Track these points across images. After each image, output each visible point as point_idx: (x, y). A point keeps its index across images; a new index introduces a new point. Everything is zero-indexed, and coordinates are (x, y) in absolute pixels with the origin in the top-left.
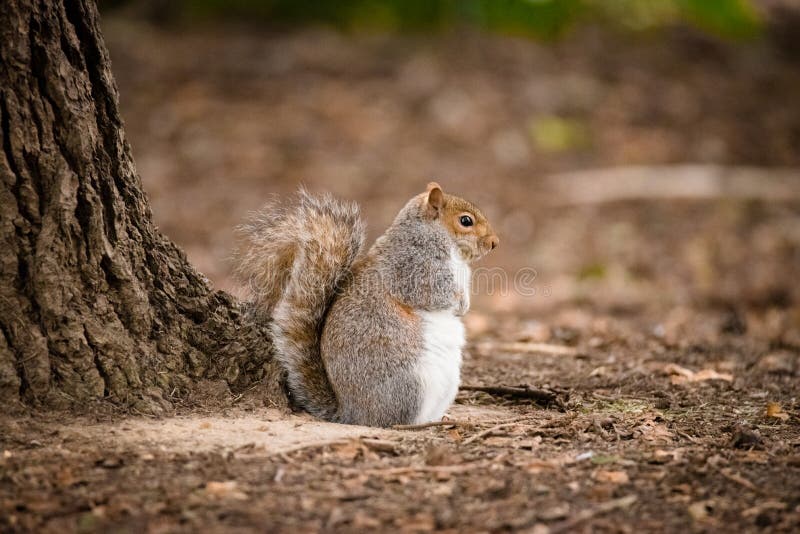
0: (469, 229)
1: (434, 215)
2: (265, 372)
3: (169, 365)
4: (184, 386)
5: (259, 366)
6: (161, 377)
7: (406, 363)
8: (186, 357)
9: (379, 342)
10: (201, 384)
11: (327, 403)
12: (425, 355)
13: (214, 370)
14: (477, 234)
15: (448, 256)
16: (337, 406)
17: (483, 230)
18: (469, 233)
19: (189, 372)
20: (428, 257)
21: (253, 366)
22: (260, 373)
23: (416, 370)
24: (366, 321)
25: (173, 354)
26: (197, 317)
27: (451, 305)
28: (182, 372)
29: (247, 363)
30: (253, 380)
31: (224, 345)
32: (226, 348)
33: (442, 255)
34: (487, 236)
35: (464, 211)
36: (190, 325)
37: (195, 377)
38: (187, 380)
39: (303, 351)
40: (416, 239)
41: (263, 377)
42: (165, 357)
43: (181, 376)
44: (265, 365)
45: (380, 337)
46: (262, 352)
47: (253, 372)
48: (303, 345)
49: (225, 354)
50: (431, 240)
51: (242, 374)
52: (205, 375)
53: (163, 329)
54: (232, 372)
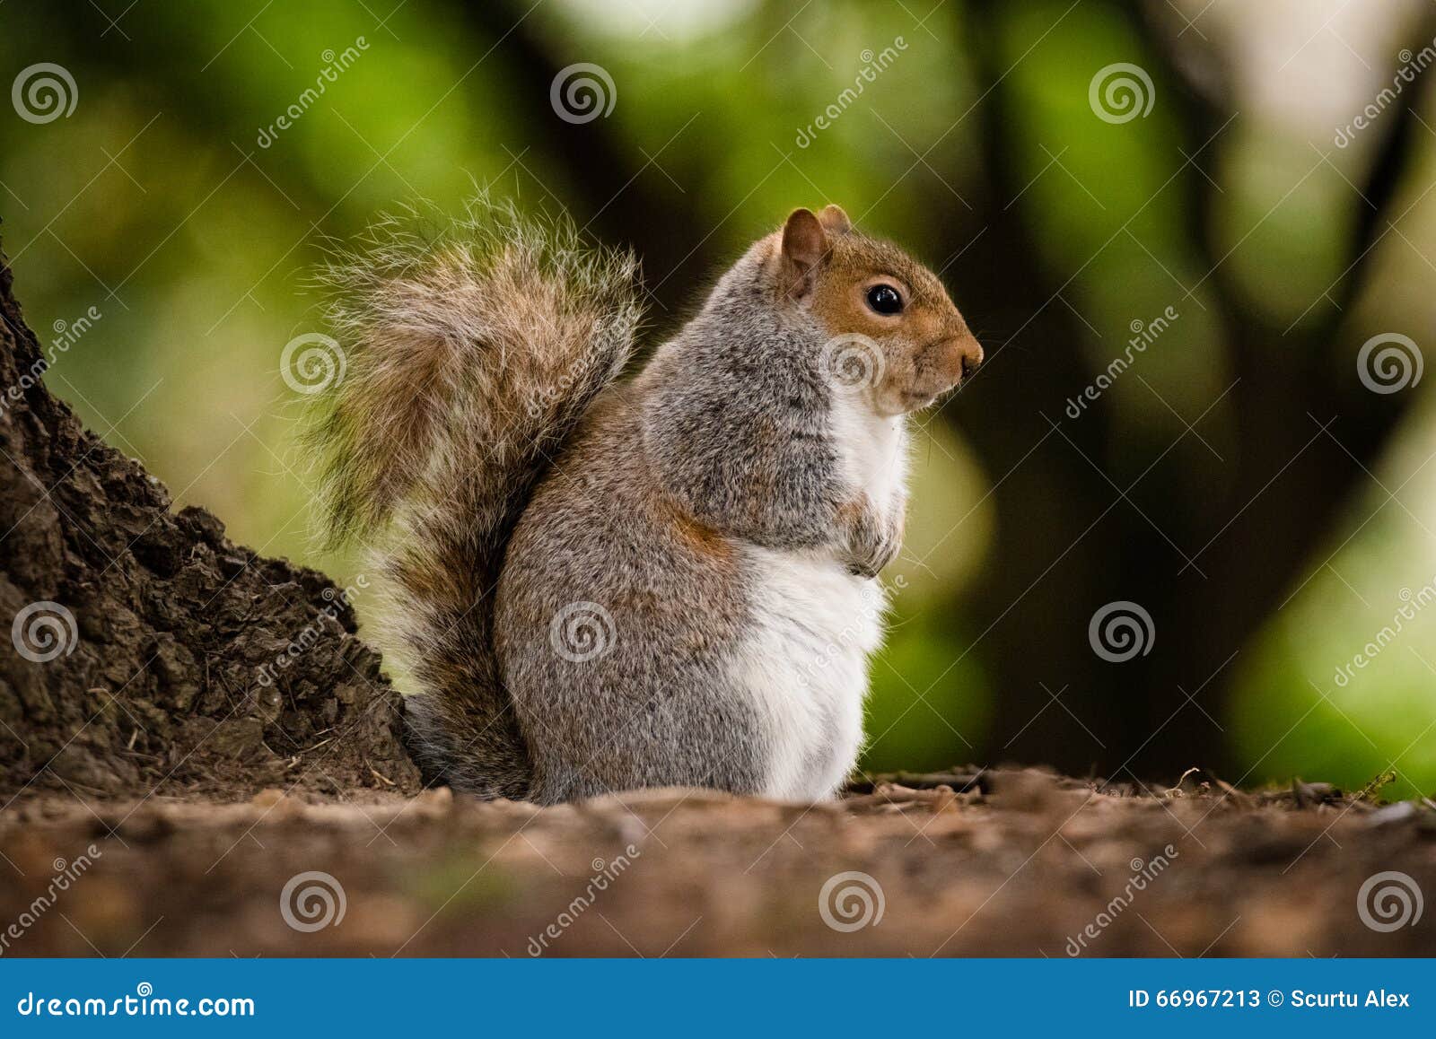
0: (893, 320)
1: (798, 283)
2: (342, 707)
3: (115, 673)
4: (153, 730)
5: (326, 691)
6: (100, 703)
7: (707, 655)
8: (149, 654)
9: (630, 604)
10: (192, 725)
11: (504, 767)
12: (756, 637)
13: (220, 692)
14: (917, 334)
15: (823, 402)
16: (529, 776)
17: (932, 325)
18: (889, 332)
19: (158, 698)
20: (765, 400)
21: (313, 689)
22: (331, 708)
23: (734, 671)
24: (596, 553)
25: (119, 643)
26: (157, 558)
27: (825, 537)
28: (144, 696)
29: (296, 682)
30: (316, 725)
31: (233, 635)
32: (239, 641)
33: (807, 395)
34: (944, 340)
35: (878, 271)
36: (147, 579)
37: (176, 710)
38: (161, 716)
39: (439, 624)
40: (739, 355)
41: (338, 719)
42: (102, 652)
43: (143, 703)
44: (340, 689)
45: (633, 592)
46: (328, 657)
47: (313, 705)
48: (438, 607)
49: (238, 655)
50: (780, 354)
51: (287, 708)
52: (197, 705)
53: (91, 579)
54: (265, 702)
